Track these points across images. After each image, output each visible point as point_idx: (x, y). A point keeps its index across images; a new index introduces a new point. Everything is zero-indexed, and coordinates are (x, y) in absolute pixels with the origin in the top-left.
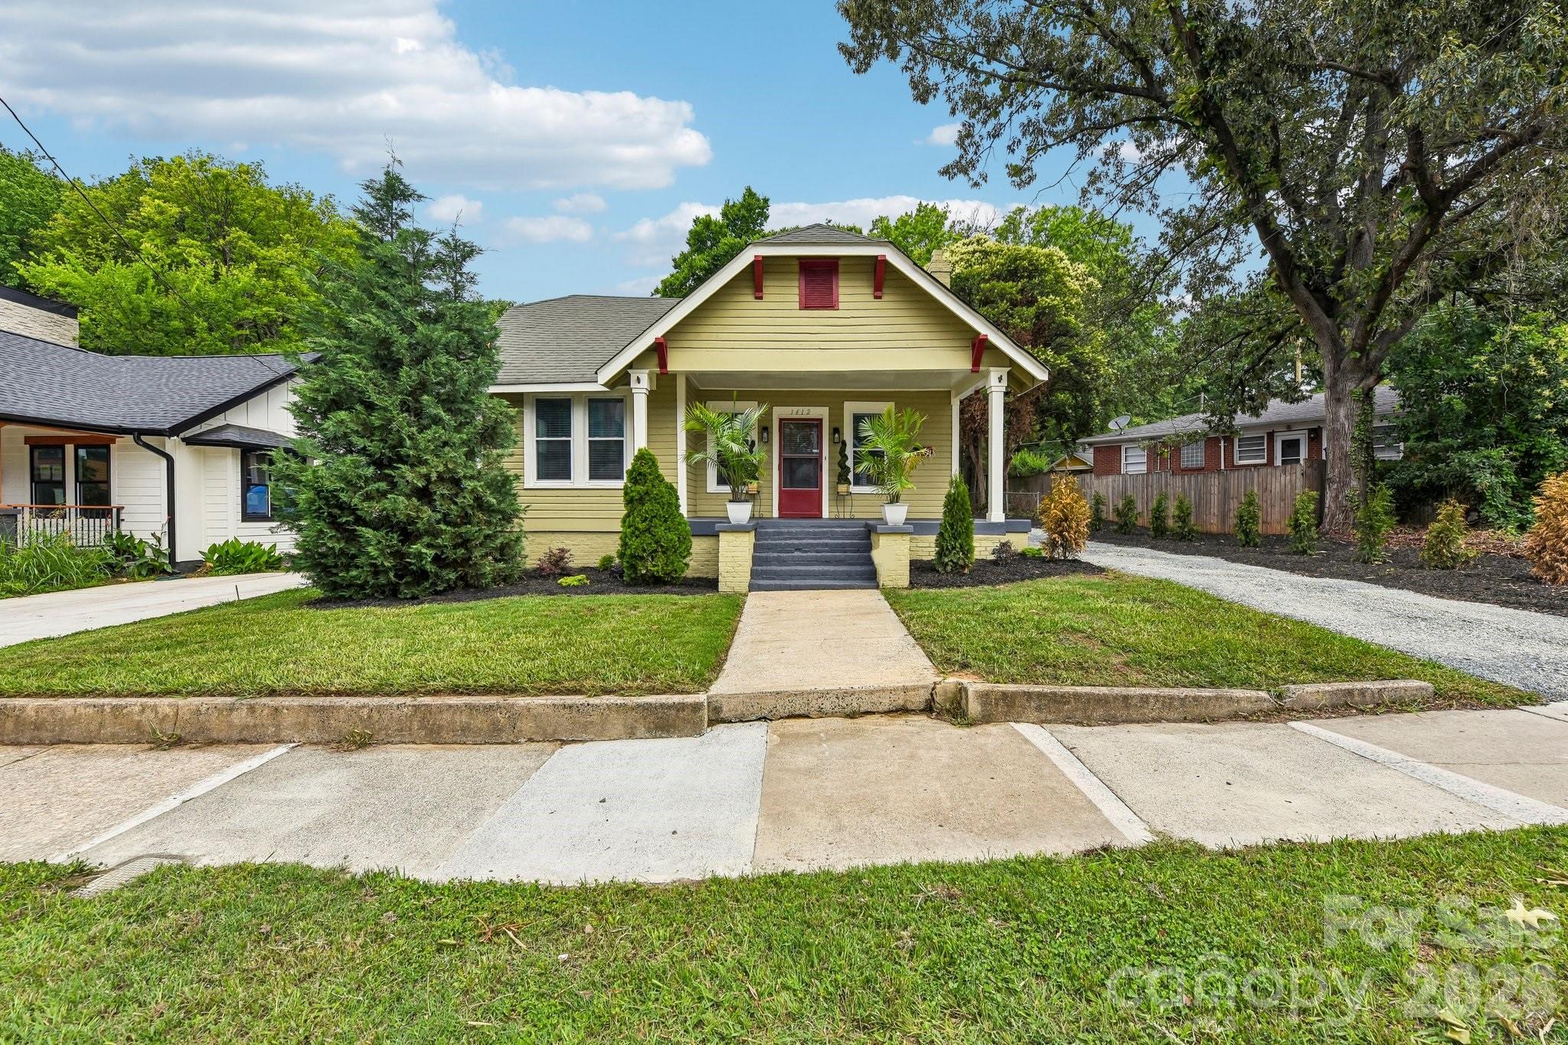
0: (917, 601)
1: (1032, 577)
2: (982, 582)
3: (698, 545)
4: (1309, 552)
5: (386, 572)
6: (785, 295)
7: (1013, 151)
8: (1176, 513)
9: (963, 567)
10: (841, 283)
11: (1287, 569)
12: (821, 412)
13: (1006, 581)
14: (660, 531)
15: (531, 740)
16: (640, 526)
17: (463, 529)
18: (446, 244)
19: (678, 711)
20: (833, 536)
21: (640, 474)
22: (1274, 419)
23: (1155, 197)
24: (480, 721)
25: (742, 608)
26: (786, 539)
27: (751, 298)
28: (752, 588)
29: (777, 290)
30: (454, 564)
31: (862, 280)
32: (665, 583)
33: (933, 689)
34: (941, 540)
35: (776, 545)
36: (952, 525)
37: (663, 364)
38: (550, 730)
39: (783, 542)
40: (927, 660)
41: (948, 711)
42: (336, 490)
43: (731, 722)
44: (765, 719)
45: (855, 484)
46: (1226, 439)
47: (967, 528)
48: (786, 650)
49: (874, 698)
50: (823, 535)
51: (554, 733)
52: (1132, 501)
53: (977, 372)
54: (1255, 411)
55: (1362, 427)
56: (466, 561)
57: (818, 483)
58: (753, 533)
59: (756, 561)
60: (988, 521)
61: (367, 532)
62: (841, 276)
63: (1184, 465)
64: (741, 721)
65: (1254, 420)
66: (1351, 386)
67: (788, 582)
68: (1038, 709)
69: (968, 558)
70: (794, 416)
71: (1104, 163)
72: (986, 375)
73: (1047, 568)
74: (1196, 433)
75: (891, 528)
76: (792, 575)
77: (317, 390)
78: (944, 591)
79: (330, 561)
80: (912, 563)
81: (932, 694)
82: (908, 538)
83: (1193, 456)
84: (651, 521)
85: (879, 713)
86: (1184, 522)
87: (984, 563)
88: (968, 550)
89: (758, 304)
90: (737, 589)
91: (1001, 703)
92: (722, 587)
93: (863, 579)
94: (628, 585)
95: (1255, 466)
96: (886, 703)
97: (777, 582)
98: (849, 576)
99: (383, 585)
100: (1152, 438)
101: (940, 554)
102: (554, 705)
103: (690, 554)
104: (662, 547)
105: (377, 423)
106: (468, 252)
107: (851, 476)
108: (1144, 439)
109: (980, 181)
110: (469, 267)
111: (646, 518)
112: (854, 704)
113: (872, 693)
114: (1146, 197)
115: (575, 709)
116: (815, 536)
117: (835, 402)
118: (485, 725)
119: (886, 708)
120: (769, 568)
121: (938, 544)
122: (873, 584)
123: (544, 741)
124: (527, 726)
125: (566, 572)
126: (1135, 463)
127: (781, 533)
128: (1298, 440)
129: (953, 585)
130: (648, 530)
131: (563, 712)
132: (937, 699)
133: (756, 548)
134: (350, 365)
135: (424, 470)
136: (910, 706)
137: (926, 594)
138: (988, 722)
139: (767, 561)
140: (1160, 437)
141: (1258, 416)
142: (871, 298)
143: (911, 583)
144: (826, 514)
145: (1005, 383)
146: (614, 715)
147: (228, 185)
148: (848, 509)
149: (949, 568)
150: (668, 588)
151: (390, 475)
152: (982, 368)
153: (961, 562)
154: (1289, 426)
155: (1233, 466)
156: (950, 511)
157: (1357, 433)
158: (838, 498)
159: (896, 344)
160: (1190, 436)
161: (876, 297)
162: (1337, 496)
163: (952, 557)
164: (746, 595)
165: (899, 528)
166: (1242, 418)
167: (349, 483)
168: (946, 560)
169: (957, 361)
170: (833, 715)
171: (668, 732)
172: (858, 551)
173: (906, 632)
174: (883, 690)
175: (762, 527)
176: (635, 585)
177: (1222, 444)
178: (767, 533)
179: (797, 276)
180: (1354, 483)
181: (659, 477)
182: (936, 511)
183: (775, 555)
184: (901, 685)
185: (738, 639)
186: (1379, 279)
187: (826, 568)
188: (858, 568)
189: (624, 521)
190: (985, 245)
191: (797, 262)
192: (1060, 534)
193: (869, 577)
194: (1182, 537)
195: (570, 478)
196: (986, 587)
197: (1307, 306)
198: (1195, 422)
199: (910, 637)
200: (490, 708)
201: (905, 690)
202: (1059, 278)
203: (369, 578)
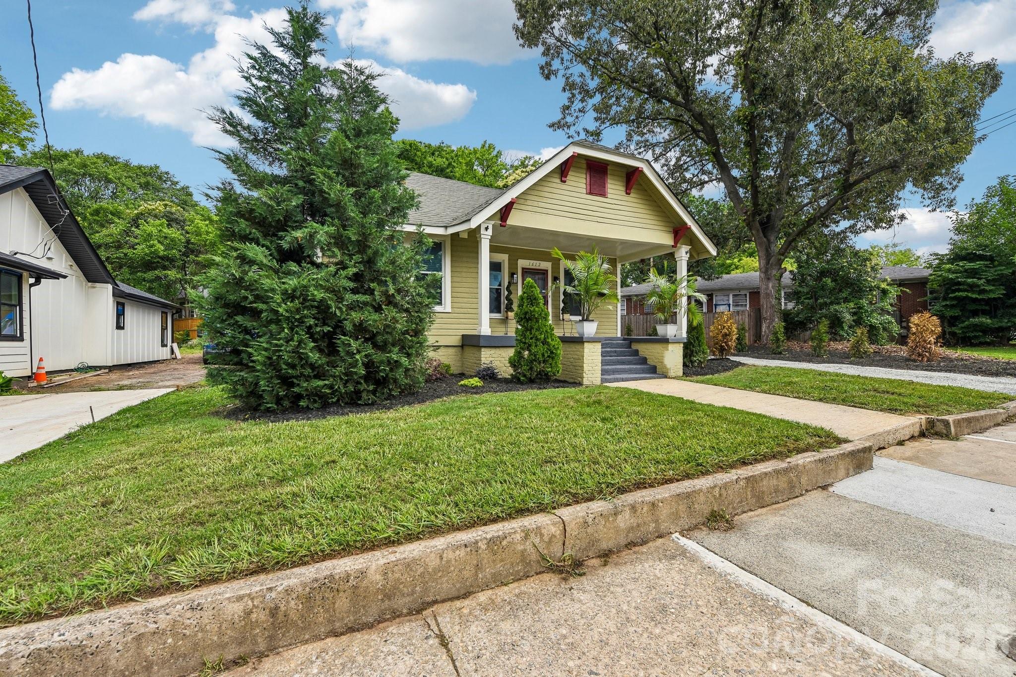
6: (578, 181)
10: (609, 181)
12: (547, 265)
15: (807, 491)
19: (864, 453)
29: (574, 178)
31: (618, 181)
33: (921, 423)
37: (504, 219)
53: (675, 247)
55: (779, 292)
59: (603, 363)
62: (609, 176)
66: (774, 272)
70: (531, 267)
72: (679, 250)
81: (921, 426)
82: (681, 345)
85: (906, 440)
89: (564, 186)
90: (595, 383)
92: (585, 382)
98: (643, 371)
118: (786, 485)
119: (908, 437)
123: (812, 490)
132: (923, 428)
133: (603, 353)
139: (608, 362)
142: (624, 193)
143: (683, 373)
145: (688, 255)
152: (678, 245)
157: (777, 295)
161: (627, 193)
169: (665, 239)
171: (861, 469)
172: (633, 355)
179: (584, 171)
184: (910, 422)
191: (585, 162)
193: (653, 372)
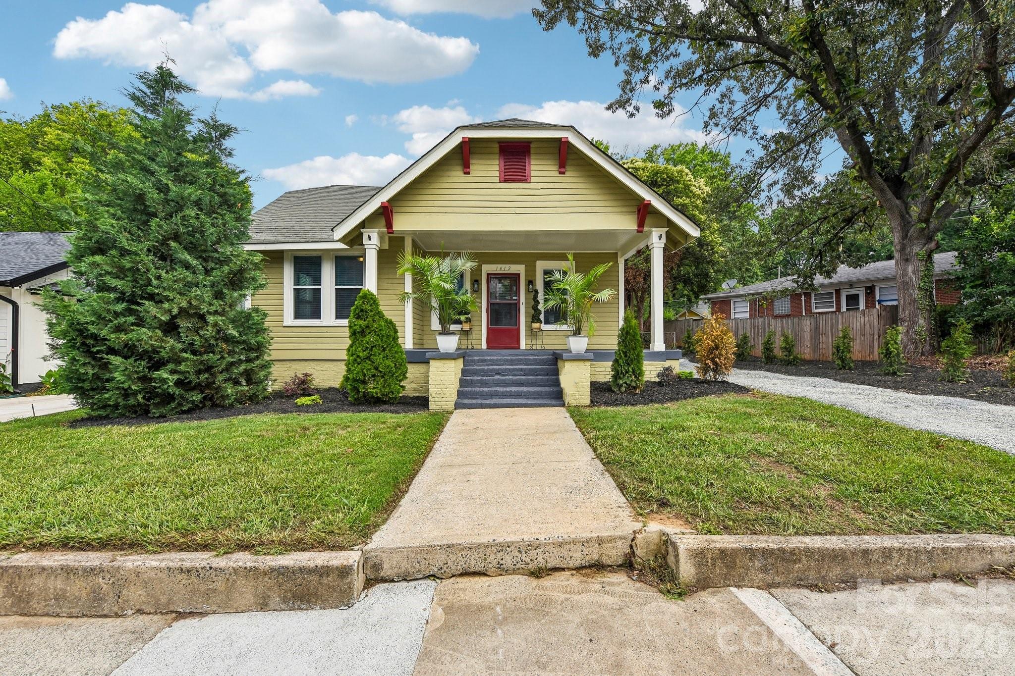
0: (599, 419)
1: (692, 396)
2: (652, 401)
3: (413, 371)
4: (898, 373)
5: (135, 393)
6: (487, 171)
7: (658, 89)
8: (784, 345)
9: (635, 388)
10: (532, 162)
11: (890, 388)
12: (519, 268)
13: (672, 399)
14: (378, 359)
15: (140, 612)
16: (361, 354)
17: (205, 357)
18: (207, 124)
19: (321, 576)
20: (527, 362)
21: (362, 311)
22: (840, 280)
23: (755, 128)
24: (78, 588)
25: (443, 427)
26: (488, 365)
27: (461, 173)
28: (458, 406)
29: (481, 167)
30: (199, 387)
32: (385, 403)
33: (633, 540)
34: (616, 365)
35: (480, 370)
36: (625, 353)
37: (389, 225)
38: (163, 599)
39: (486, 368)
40: (617, 492)
41: (653, 570)
42: (87, 323)
43: (393, 581)
44: (433, 577)
45: (545, 324)
46: (806, 294)
47: (638, 355)
48: (472, 478)
49: (564, 552)
50: (519, 362)
51: (169, 603)
52: (747, 337)
53: (642, 231)
54: (828, 274)
55: (926, 279)
56: (209, 385)
57: (517, 323)
58: (461, 360)
59: (462, 383)
60: (651, 350)
61: (116, 360)
62: (532, 157)
63: (776, 313)
64: (405, 580)
65: (827, 281)
66: (916, 249)
67: (488, 401)
68: (764, 570)
69: (639, 380)
70: (499, 272)
71: (721, 102)
72: (649, 235)
73: (703, 387)
74: (787, 289)
75: (575, 356)
76: (492, 395)
77: (82, 239)
78: (621, 408)
79: (87, 385)
80: (593, 384)
81: (631, 547)
82: (588, 364)
83: (783, 306)
84: (371, 350)
85: (569, 569)
86: (789, 351)
87: (650, 384)
88: (638, 374)
89: (467, 178)
90: (445, 407)
91: (719, 563)
92: (432, 406)
93: (553, 398)
94: (352, 404)
95: (828, 313)
96: (577, 557)
97: (480, 401)
98: (539, 396)
99: (134, 406)
100: (753, 294)
101: (616, 377)
102: (169, 569)
103: (406, 378)
104: (380, 372)
105: (128, 265)
106: (226, 131)
107: (542, 317)
108: (749, 294)
109: (634, 112)
110: (227, 143)
111: (367, 348)
112: (540, 559)
113: (560, 545)
114: (749, 127)
115: (194, 574)
116: (512, 362)
117: (530, 260)
118: (84, 593)
119: (577, 564)
120: (473, 389)
121: (614, 369)
122: (560, 403)
123: (156, 613)
124: (135, 594)
125: (306, 393)
126: (741, 311)
127: (485, 360)
128: (858, 295)
129: (627, 403)
130: (368, 358)
131: (179, 577)
132: (638, 552)
133: (464, 372)
134: (106, 216)
135: (166, 305)
136: (606, 561)
137: (606, 412)
138: (704, 588)
139: (472, 383)
140: (761, 293)
141: (830, 277)
142: (557, 174)
143: (592, 401)
144: (523, 346)
145: (664, 240)
146: (242, 581)
147: (110, 122)
148: (540, 342)
149: (623, 389)
150: (386, 406)
151: (137, 310)
152: (646, 229)
153: (633, 384)
154: (851, 284)
155: (811, 313)
156: (623, 341)
157: (922, 284)
158: (532, 334)
159: (576, 210)
160: (782, 291)
161: (560, 173)
162: (908, 332)
163: (625, 379)
164: (452, 413)
165: (582, 356)
166: (819, 279)
167: (99, 317)
168: (621, 382)
169: (625, 223)
170: (515, 572)
171: (309, 602)
172: (547, 375)
173: (593, 455)
174: (574, 542)
175: (469, 356)
176: (359, 404)
177: (803, 298)
178: (472, 361)
179: (497, 156)
180: (921, 321)
181: (380, 315)
182: (612, 343)
183: (479, 378)
184: (594, 535)
185: (430, 462)
186: (946, 165)
187: (521, 389)
188: (547, 389)
189: (348, 350)
190: (636, 164)
191: (497, 145)
192: (713, 360)
193: (557, 397)
194: (789, 363)
195: (320, 318)
196: (656, 405)
197: (882, 191)
198: (787, 283)
199: (597, 461)
200: (91, 571)
201: (600, 541)
202: (687, 187)
203: (119, 400)
